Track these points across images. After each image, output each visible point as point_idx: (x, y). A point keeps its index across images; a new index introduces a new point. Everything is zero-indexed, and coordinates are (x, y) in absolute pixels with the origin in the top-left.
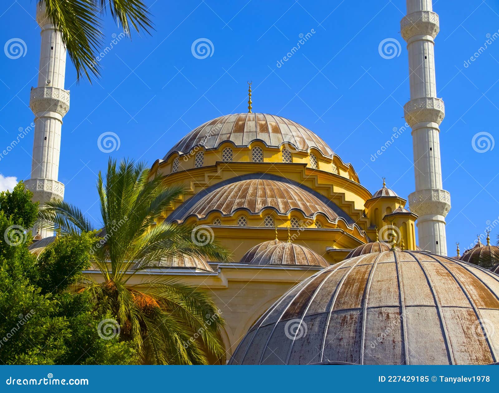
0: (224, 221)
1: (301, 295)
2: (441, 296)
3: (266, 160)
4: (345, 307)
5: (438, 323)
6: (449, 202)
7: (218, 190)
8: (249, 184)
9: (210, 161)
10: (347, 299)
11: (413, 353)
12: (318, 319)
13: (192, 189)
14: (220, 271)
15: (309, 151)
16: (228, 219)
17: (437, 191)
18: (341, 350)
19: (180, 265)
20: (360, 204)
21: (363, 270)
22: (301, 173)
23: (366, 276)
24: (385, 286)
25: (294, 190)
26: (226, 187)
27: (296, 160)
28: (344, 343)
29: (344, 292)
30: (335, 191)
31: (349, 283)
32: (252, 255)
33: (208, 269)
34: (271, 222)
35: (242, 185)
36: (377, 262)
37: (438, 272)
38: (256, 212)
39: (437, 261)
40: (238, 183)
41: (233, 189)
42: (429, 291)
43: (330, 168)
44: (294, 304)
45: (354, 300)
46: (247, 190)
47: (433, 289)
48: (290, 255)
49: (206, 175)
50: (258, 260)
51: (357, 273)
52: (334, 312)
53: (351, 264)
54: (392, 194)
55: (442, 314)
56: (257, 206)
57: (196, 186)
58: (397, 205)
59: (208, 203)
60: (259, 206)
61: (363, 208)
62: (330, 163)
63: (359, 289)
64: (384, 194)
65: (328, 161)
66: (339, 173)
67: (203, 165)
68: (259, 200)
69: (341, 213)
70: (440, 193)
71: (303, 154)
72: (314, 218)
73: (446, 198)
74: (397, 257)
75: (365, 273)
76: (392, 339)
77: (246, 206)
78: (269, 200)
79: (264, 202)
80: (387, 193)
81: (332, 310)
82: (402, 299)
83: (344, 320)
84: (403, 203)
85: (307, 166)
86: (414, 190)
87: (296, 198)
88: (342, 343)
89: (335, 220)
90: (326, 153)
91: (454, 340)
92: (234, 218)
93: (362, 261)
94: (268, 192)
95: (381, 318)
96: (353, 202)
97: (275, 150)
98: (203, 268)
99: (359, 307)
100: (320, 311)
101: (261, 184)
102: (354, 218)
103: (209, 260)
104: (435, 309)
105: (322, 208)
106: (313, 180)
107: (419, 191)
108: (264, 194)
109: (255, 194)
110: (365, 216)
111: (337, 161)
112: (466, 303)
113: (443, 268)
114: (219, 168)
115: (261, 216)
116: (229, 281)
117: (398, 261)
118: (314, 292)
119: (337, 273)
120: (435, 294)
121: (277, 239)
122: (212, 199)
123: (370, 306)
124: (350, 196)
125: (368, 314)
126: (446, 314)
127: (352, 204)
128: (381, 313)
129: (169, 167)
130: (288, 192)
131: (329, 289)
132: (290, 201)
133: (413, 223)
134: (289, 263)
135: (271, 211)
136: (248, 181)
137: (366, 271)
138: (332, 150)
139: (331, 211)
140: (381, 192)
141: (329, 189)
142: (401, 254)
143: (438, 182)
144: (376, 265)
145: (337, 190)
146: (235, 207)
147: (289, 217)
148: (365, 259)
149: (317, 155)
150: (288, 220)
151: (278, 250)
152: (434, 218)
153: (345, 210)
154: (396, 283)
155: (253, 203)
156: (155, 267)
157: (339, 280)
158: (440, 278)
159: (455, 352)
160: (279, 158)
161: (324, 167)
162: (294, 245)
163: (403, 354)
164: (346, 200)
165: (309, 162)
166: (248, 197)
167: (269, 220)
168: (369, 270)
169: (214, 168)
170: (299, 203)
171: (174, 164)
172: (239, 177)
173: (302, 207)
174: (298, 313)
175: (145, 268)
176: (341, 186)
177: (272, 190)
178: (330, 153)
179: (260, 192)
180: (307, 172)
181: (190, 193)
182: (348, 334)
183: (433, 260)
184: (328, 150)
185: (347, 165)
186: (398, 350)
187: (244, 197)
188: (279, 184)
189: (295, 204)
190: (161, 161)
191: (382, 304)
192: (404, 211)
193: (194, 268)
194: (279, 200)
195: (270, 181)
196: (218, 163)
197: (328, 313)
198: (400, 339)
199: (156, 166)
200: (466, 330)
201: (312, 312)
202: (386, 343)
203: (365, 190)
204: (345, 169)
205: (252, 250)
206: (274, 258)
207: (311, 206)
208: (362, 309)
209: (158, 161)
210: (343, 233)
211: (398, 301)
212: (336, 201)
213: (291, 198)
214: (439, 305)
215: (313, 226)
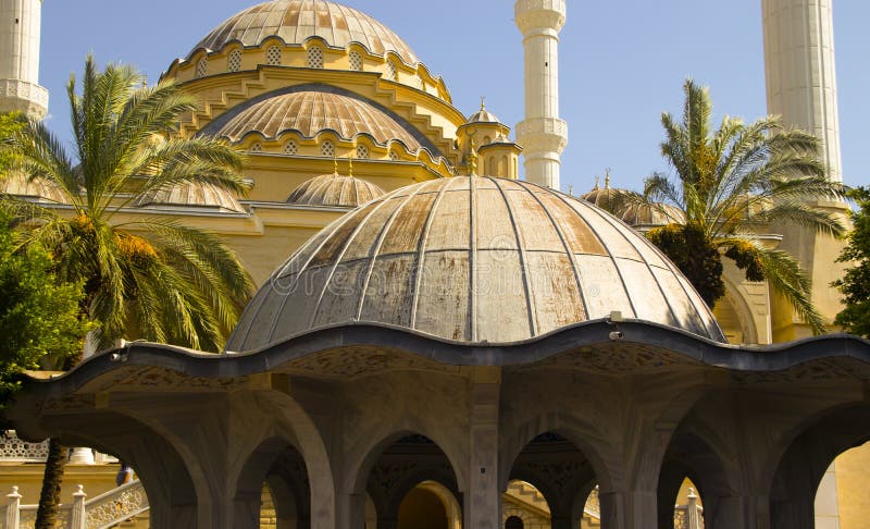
0: (267, 147)
1: (337, 234)
2: (527, 237)
3: (327, 66)
4: (395, 250)
5: (520, 273)
6: (565, 136)
7: (260, 104)
8: (302, 98)
9: (249, 63)
10: (398, 240)
11: (483, 314)
12: (357, 267)
13: (224, 102)
14: (252, 211)
15: (385, 57)
16: (271, 143)
17: (551, 120)
18: (385, 310)
19: (199, 203)
20: (450, 131)
21: (424, 199)
22: (373, 85)
23: (428, 208)
24: (451, 222)
25: (362, 108)
26: (271, 101)
27: (368, 68)
28: (390, 300)
29: (395, 229)
30: (418, 113)
31: (402, 218)
32: (303, 192)
33: (239, 209)
34: (330, 151)
35: (292, 99)
36: (446, 188)
37: (525, 205)
38: (311, 135)
39: (527, 190)
40: (287, 97)
41: (280, 104)
42: (512, 229)
43: (413, 81)
44: (326, 246)
45: (408, 240)
46: (298, 106)
47: (517, 227)
48: (351, 192)
49: (244, 83)
50: (308, 199)
51: (416, 204)
52: (379, 257)
53: (410, 192)
54: (491, 119)
55: (525, 260)
56: (312, 128)
57: (230, 97)
58: (498, 134)
59: (245, 122)
60: (315, 128)
61: (455, 138)
62: (413, 74)
63: (416, 226)
64: (481, 119)
65: (410, 71)
66: (424, 89)
67: (241, 69)
68: (315, 120)
69: (424, 142)
70: (555, 122)
71: (378, 61)
72: (389, 147)
73: (561, 130)
74: (473, 183)
75: (427, 203)
76: (455, 294)
77: (296, 127)
78: (328, 120)
79: (322, 123)
80: (486, 116)
81: (376, 254)
82: (474, 240)
83: (392, 268)
84: (506, 131)
85: (383, 77)
86: (522, 118)
87: (366, 120)
88: (387, 301)
89: (416, 150)
90: (410, 60)
91: (539, 297)
92: (279, 143)
93: (425, 188)
94: (328, 109)
95: (442, 266)
96: (441, 128)
97: (341, 52)
98: (230, 207)
99: (415, 250)
100: (360, 256)
101: (318, 98)
102: (442, 149)
103: (241, 198)
104: (516, 253)
105: (400, 133)
106: (389, 96)
107: (529, 120)
108: (323, 112)
109: (309, 112)
110: (456, 147)
111: (423, 72)
112: (559, 246)
113: (532, 198)
114: (261, 74)
115: (317, 142)
116: (266, 226)
117: (474, 188)
118: (354, 229)
119: (389, 203)
120: (519, 233)
121: (336, 174)
122: (250, 117)
123: (430, 249)
124: (437, 120)
125: (425, 260)
126: (531, 260)
127: (438, 131)
128: (444, 259)
129: (193, 70)
130: (354, 110)
131: (375, 225)
132: (356, 122)
133: (517, 157)
134: (349, 203)
135: (330, 135)
136: (301, 93)
137: (429, 201)
138: (418, 57)
139: (411, 138)
140: (478, 116)
141: (410, 109)
142: (480, 179)
143: (553, 108)
144: (442, 194)
145: (421, 110)
146: (281, 128)
147: (355, 145)
148: (430, 186)
149: (396, 61)
150: (353, 148)
151: (334, 186)
152: (546, 156)
153: (431, 138)
154: (467, 218)
155: (306, 124)
156: (162, 204)
157: (390, 212)
158: (527, 212)
159: (539, 312)
160: (344, 64)
161: (405, 79)
162: (356, 180)
163: (470, 315)
164: (433, 124)
165: (386, 71)
166: (301, 114)
167: (327, 147)
168: (432, 200)
169: (254, 74)
170: (369, 126)
171: (199, 67)
172: (291, 87)
173: (372, 132)
174: (330, 259)
175: (150, 204)
176: (427, 106)
177: (333, 107)
178: (413, 60)
179: (316, 109)
180: (381, 85)
181: (221, 107)
182: (397, 287)
183: (521, 188)
184: (411, 56)
185: (436, 78)
186: (463, 310)
187: (294, 114)
188: (344, 99)
189: (364, 127)
190: (181, 61)
191: (446, 246)
192: (506, 141)
193: (218, 207)
194: (343, 121)
195: (331, 95)
196: (260, 67)
197: (370, 258)
198: (467, 295)
199: (174, 68)
200: (555, 282)
201: (349, 257)
202: (448, 300)
203: (458, 113)
204: (433, 84)
205: (301, 187)
206: (329, 197)
207: (385, 131)
208: (417, 254)
209: (177, 61)
210: (425, 168)
211: (468, 242)
212: (418, 126)
213: (358, 119)
214: (523, 249)
215: (387, 158)
